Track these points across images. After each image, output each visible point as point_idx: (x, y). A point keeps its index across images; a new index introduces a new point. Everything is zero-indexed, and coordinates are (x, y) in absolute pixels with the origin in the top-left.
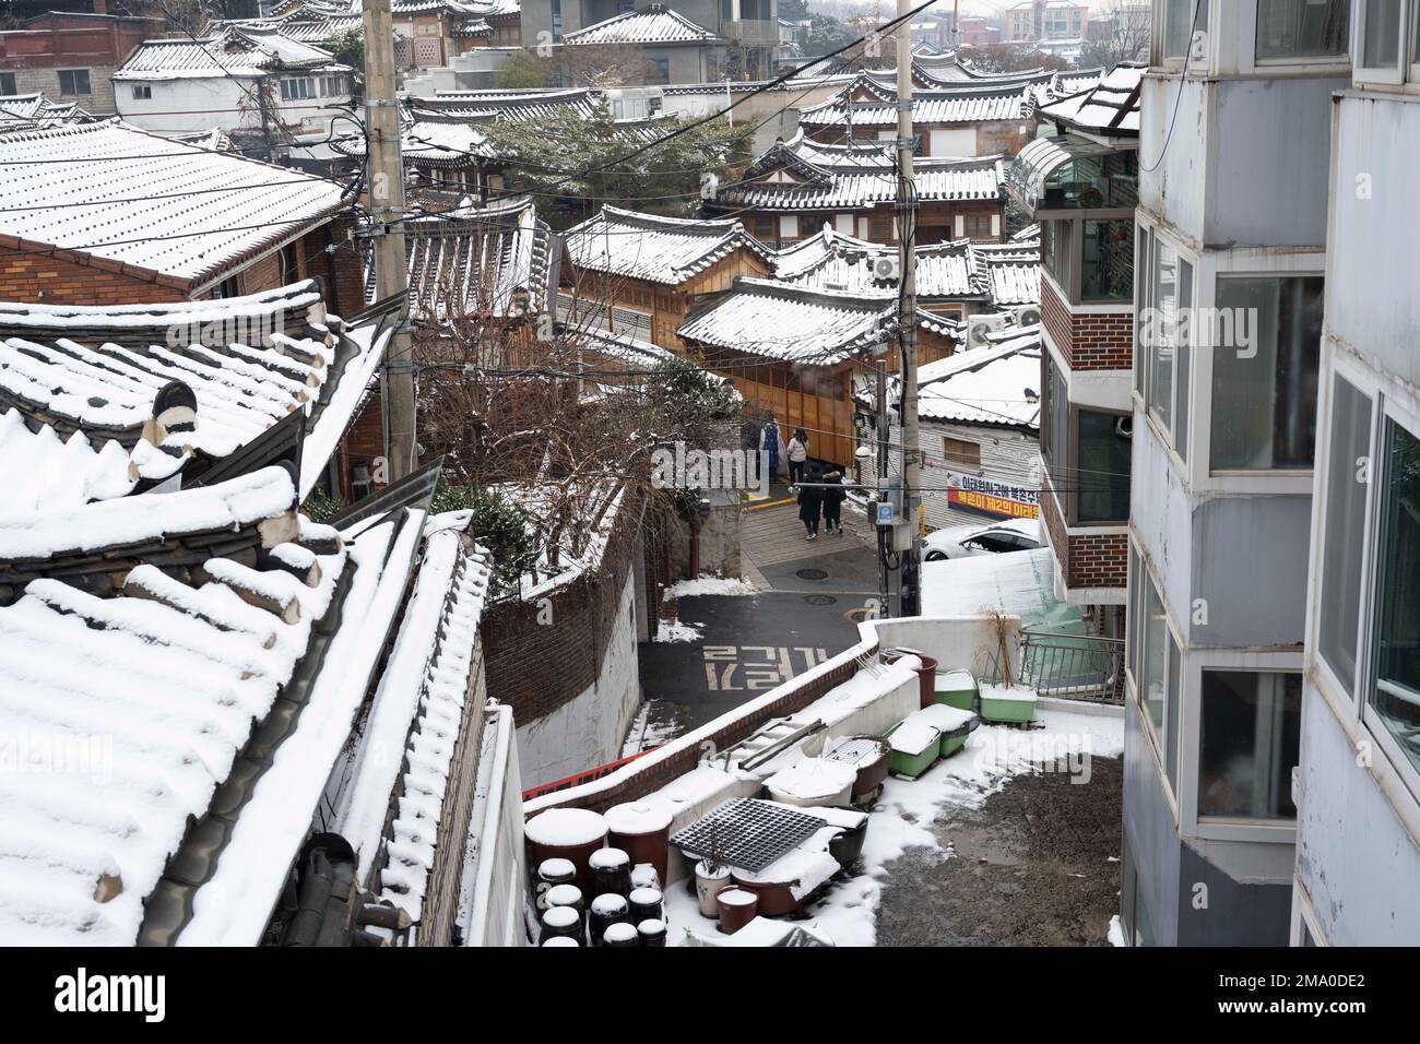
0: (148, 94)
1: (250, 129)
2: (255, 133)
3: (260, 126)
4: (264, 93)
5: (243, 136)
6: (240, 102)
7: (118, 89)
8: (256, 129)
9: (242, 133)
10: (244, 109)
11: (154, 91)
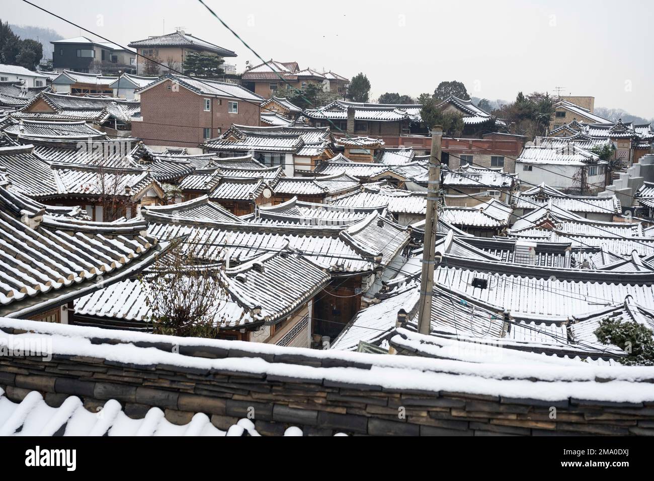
0: (530, 169)
1: (576, 188)
2: (578, 190)
3: (580, 187)
4: (583, 173)
5: (573, 190)
6: (574, 176)
7: (517, 166)
8: (578, 188)
9: (573, 189)
10: (575, 179)
11: (533, 168)
